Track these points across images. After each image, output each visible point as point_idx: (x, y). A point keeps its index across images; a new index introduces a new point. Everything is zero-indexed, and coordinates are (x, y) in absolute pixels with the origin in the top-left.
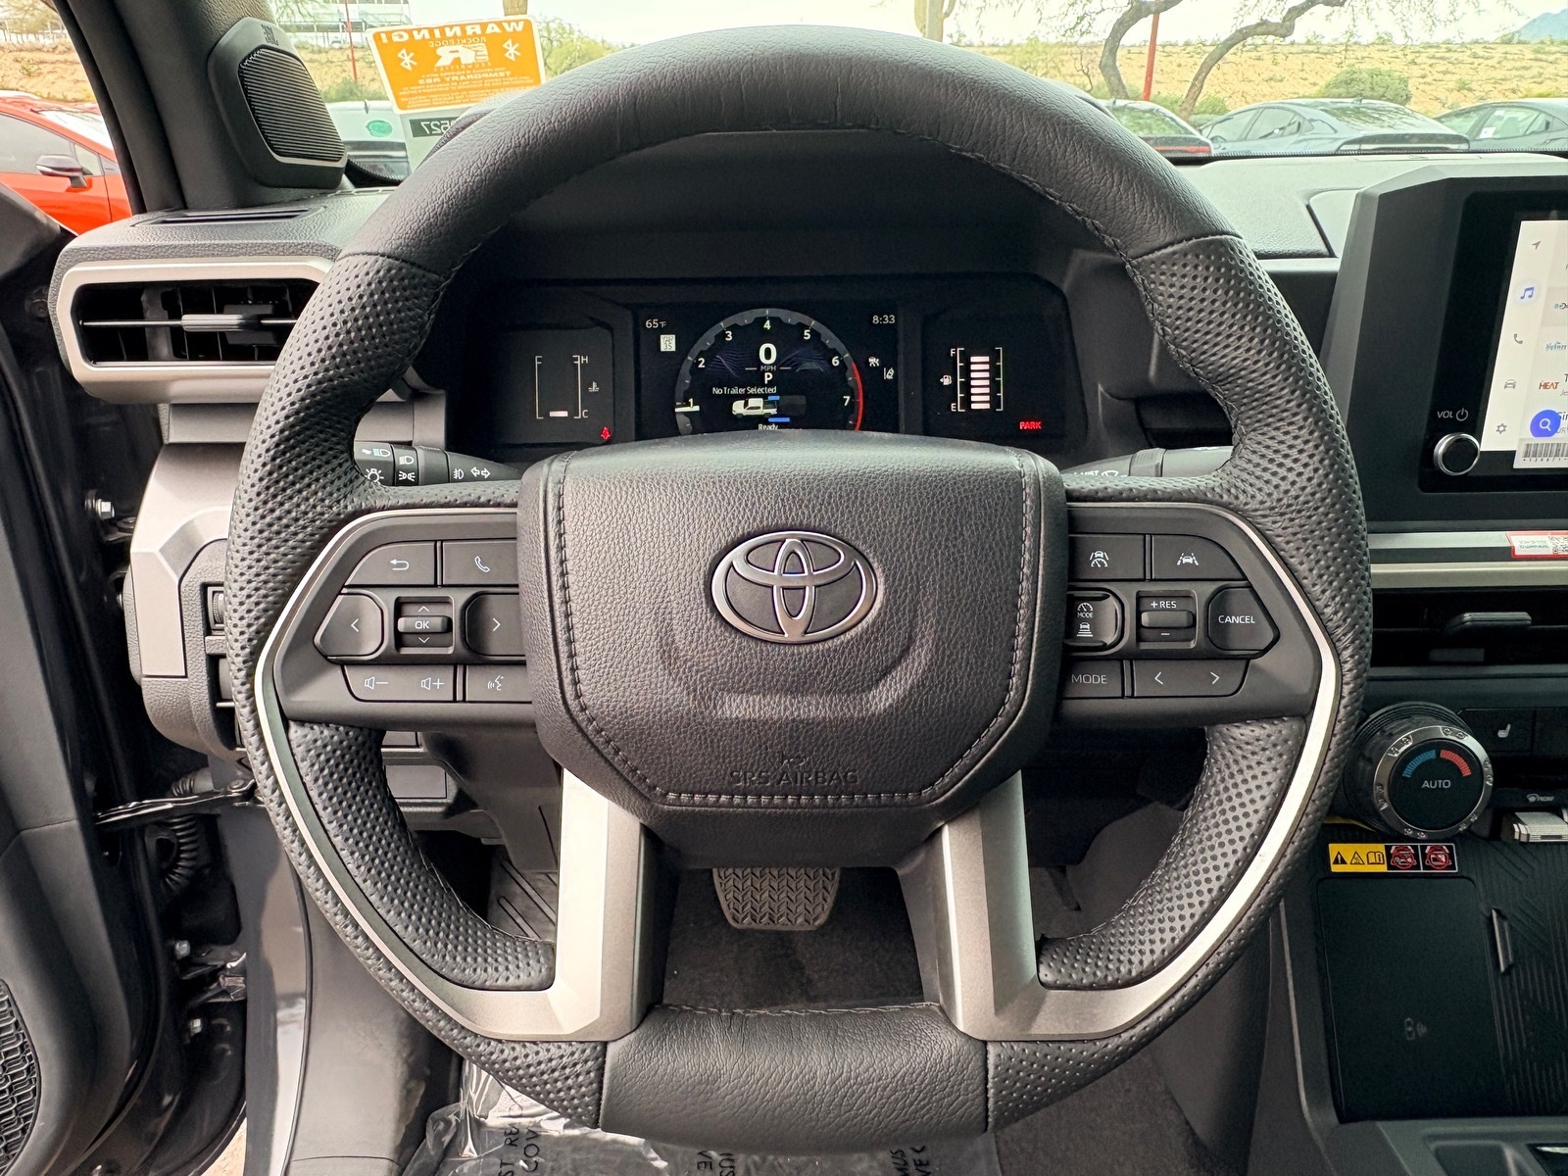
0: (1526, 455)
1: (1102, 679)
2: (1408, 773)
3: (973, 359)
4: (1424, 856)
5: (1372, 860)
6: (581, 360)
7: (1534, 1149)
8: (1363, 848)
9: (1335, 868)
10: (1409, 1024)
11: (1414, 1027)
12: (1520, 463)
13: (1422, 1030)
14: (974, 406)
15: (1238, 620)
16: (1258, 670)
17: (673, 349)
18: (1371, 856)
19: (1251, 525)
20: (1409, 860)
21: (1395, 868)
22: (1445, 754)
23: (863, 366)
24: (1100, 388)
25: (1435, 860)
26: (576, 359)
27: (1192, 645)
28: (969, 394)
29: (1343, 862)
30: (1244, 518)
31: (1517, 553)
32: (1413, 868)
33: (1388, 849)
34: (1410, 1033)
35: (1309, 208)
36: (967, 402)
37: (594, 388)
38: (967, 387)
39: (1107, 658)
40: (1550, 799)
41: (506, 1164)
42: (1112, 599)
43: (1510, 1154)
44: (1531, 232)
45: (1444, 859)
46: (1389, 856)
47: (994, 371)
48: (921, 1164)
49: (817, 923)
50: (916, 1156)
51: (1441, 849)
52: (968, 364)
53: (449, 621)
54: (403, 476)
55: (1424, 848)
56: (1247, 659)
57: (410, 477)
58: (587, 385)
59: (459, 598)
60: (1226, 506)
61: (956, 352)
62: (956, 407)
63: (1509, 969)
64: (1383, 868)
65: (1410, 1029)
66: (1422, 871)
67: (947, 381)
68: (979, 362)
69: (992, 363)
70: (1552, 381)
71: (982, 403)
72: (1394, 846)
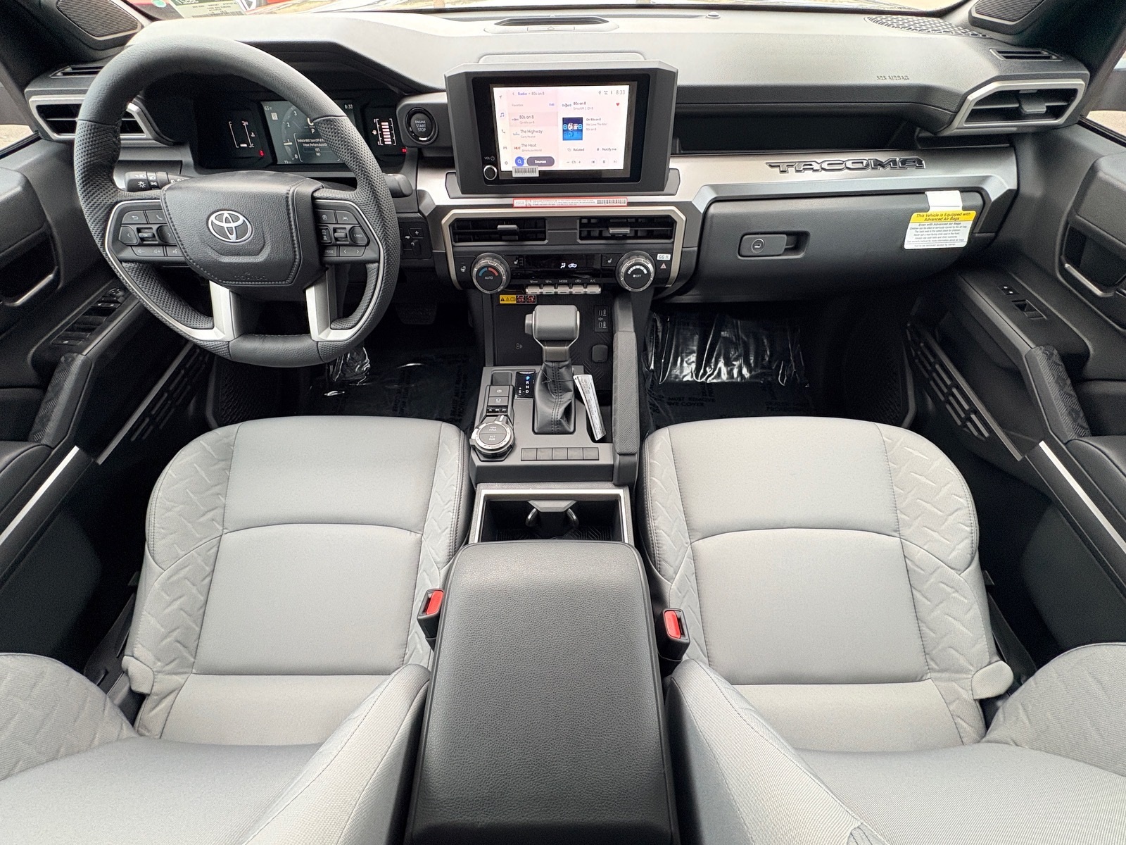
0: (516, 172)
1: (332, 251)
2: (480, 275)
3: (383, 124)
4: (527, 299)
6: (245, 124)
8: (510, 296)
9: (501, 302)
10: (518, 344)
12: (514, 175)
13: (521, 346)
14: (386, 143)
15: (358, 236)
17: (277, 119)
18: (512, 299)
20: (523, 300)
21: (519, 302)
22: (490, 269)
25: (530, 300)
26: (243, 123)
27: (348, 243)
28: (383, 138)
29: (504, 300)
30: (358, 206)
31: (515, 206)
32: (523, 302)
33: (517, 297)
34: (518, 347)
36: (383, 141)
37: (253, 135)
38: (382, 135)
39: (332, 246)
40: (537, 282)
44: (498, 91)
45: (532, 300)
46: (517, 299)
47: (391, 128)
49: (432, 322)
52: (381, 125)
53: (154, 234)
54: (152, 184)
57: (155, 184)
58: (250, 134)
59: (155, 227)
60: (354, 203)
61: (376, 120)
62: (380, 143)
64: (515, 302)
66: (526, 303)
67: (375, 132)
68: (385, 125)
69: (390, 125)
70: (518, 146)
71: (388, 142)
72: (519, 296)
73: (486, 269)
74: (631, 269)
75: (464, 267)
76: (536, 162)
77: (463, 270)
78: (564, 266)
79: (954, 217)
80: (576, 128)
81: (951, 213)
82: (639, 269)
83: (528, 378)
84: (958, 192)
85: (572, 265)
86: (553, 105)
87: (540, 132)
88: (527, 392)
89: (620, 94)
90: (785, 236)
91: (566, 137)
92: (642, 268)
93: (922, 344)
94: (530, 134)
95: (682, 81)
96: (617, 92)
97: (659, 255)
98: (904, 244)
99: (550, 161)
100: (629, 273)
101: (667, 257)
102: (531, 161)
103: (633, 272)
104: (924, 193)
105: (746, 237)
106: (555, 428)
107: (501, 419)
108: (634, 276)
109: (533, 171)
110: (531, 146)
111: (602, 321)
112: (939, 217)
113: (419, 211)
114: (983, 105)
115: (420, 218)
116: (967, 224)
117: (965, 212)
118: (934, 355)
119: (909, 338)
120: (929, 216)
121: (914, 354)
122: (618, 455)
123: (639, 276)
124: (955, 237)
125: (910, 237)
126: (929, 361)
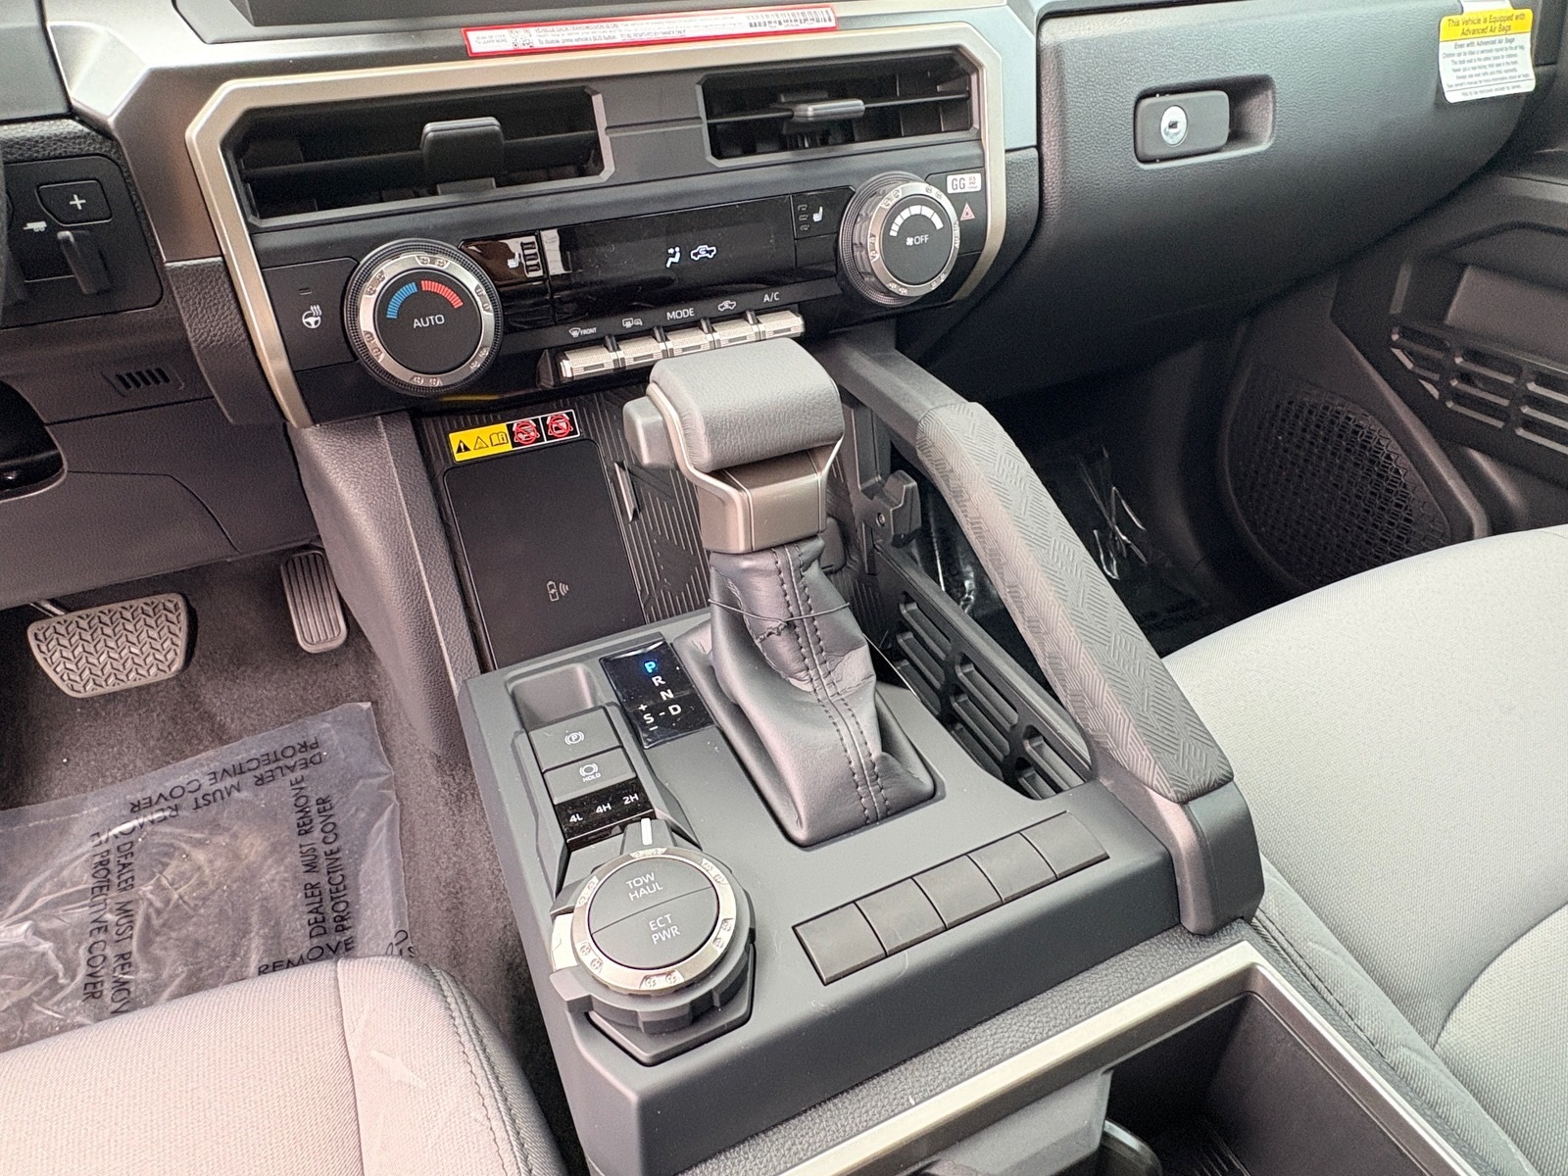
2: (391, 313)
4: (546, 427)
5: (495, 442)
7: (605, 660)
9: (459, 457)
10: (552, 587)
11: (558, 588)
13: (564, 589)
18: (494, 438)
20: (532, 434)
21: (520, 444)
22: (426, 285)
25: (557, 429)
29: (466, 449)
31: (474, 50)
32: (537, 441)
33: (510, 427)
34: (554, 596)
40: (593, 331)
43: (582, 670)
45: (565, 426)
46: (512, 434)
48: (332, 853)
49: (174, 669)
51: (562, 417)
55: (544, 420)
63: (634, 514)
64: (508, 447)
65: (553, 591)
66: (546, 442)
72: (515, 423)
73: (411, 288)
74: (899, 221)
75: (316, 309)
77: (312, 321)
78: (676, 259)
79: (1502, 25)
81: (1498, 15)
82: (921, 216)
83: (650, 666)
88: (675, 710)
90: (1223, 94)
92: (927, 212)
93: (1460, 362)
97: (950, 178)
98: (1441, 90)
100: (893, 233)
101: (970, 182)
103: (905, 230)
106: (872, 799)
107: (647, 839)
108: (910, 241)
112: (1482, 26)
113: (72, 113)
115: (76, 137)
116: (1525, 40)
117: (1518, 12)
118: (1515, 369)
119: (1409, 365)
120: (1466, 22)
121: (1435, 393)
122: (1177, 807)
123: (924, 238)
124: (1515, 70)
125: (1448, 78)
126: (1500, 389)
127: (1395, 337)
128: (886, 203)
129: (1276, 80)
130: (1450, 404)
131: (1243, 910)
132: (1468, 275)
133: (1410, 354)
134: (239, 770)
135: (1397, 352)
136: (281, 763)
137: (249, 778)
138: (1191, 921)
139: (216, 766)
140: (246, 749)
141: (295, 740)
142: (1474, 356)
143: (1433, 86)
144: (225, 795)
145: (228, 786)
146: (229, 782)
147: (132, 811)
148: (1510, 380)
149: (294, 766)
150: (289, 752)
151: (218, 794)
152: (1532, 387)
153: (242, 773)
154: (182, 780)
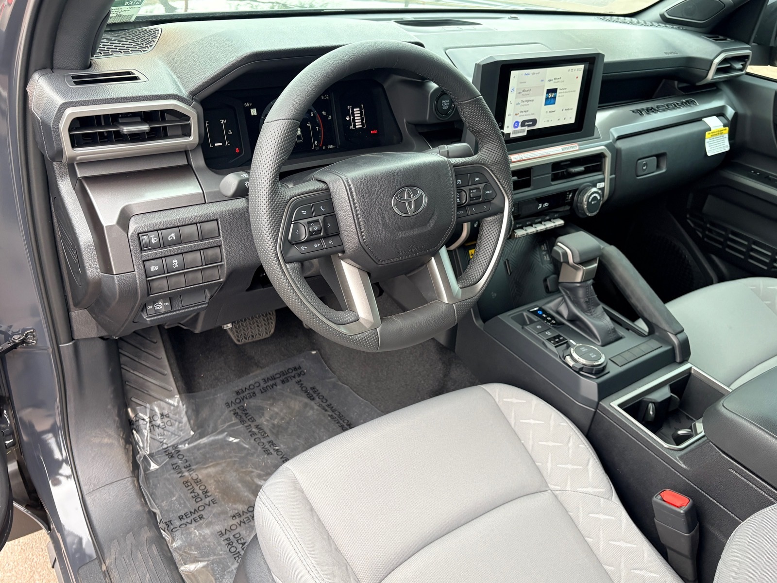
0: (513, 133)
1: (462, 212)
3: (355, 110)
7: (529, 311)
10: (493, 294)
12: (512, 136)
14: (357, 127)
15: (488, 192)
16: (492, 203)
17: (256, 114)
19: (489, 168)
23: (321, 115)
24: (405, 121)
26: (222, 121)
27: (481, 200)
28: (355, 123)
30: (487, 167)
31: (513, 161)
35: (446, 53)
36: (355, 125)
37: (230, 132)
38: (354, 120)
39: (464, 206)
41: (174, 464)
42: (463, 192)
43: (525, 314)
44: (513, 73)
47: (361, 113)
48: (329, 405)
50: (326, 404)
52: (353, 111)
53: (321, 226)
56: (490, 201)
58: (227, 132)
59: (321, 219)
60: (483, 164)
61: (349, 107)
62: (352, 128)
63: (511, 274)
67: (348, 118)
68: (357, 111)
69: (360, 110)
70: (517, 113)
71: (359, 125)
74: (591, 198)
76: (526, 124)
78: (540, 207)
79: (721, 132)
80: (553, 96)
81: (720, 130)
82: (595, 196)
83: (540, 312)
84: (715, 117)
85: (546, 204)
86: (543, 80)
87: (533, 100)
88: (553, 322)
89: (578, 70)
90: (655, 158)
91: (548, 102)
92: (597, 195)
93: (708, 226)
94: (526, 103)
95: (607, 60)
96: (578, 69)
97: (598, 185)
98: (706, 153)
99: (534, 122)
100: (589, 202)
101: (602, 185)
102: (523, 124)
103: (592, 201)
104: (701, 120)
105: (639, 161)
106: (613, 337)
108: (593, 203)
109: (523, 131)
110: (525, 111)
111: (545, 255)
112: (716, 133)
114: (722, 65)
116: (727, 136)
117: (725, 128)
118: (725, 229)
119: (692, 225)
120: (712, 133)
121: (701, 235)
122: (674, 336)
123: (596, 202)
124: (724, 144)
125: (708, 148)
126: (720, 235)
127: (688, 216)
128: (588, 194)
129: (668, 153)
130: (705, 239)
131: (686, 359)
132: (710, 197)
133: (693, 222)
134: (273, 378)
135: (689, 221)
136: (288, 375)
137: (278, 381)
138: (678, 360)
139: (263, 376)
140: (272, 370)
141: (291, 366)
142: (713, 224)
143: (704, 151)
144: (271, 387)
145: (272, 384)
146: (270, 383)
147: (237, 394)
148: (723, 233)
149: (295, 375)
150: (290, 371)
151: (268, 388)
152: (730, 236)
153: (275, 379)
154: (252, 382)
